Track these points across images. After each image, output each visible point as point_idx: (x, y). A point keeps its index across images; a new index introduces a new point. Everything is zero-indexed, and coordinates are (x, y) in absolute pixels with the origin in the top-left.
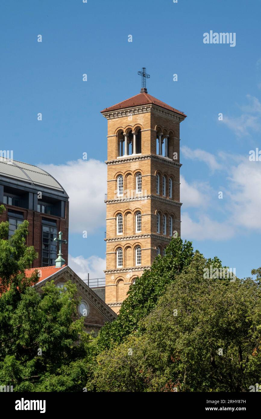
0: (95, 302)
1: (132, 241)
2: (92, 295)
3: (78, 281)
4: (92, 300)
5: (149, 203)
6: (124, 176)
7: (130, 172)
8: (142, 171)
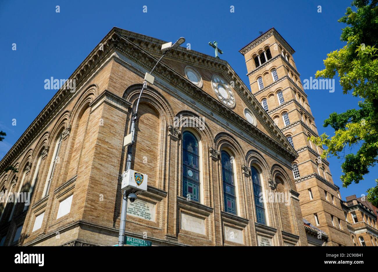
1: (278, 111)
5: (286, 81)
6: (262, 76)
7: (267, 71)
8: (275, 66)
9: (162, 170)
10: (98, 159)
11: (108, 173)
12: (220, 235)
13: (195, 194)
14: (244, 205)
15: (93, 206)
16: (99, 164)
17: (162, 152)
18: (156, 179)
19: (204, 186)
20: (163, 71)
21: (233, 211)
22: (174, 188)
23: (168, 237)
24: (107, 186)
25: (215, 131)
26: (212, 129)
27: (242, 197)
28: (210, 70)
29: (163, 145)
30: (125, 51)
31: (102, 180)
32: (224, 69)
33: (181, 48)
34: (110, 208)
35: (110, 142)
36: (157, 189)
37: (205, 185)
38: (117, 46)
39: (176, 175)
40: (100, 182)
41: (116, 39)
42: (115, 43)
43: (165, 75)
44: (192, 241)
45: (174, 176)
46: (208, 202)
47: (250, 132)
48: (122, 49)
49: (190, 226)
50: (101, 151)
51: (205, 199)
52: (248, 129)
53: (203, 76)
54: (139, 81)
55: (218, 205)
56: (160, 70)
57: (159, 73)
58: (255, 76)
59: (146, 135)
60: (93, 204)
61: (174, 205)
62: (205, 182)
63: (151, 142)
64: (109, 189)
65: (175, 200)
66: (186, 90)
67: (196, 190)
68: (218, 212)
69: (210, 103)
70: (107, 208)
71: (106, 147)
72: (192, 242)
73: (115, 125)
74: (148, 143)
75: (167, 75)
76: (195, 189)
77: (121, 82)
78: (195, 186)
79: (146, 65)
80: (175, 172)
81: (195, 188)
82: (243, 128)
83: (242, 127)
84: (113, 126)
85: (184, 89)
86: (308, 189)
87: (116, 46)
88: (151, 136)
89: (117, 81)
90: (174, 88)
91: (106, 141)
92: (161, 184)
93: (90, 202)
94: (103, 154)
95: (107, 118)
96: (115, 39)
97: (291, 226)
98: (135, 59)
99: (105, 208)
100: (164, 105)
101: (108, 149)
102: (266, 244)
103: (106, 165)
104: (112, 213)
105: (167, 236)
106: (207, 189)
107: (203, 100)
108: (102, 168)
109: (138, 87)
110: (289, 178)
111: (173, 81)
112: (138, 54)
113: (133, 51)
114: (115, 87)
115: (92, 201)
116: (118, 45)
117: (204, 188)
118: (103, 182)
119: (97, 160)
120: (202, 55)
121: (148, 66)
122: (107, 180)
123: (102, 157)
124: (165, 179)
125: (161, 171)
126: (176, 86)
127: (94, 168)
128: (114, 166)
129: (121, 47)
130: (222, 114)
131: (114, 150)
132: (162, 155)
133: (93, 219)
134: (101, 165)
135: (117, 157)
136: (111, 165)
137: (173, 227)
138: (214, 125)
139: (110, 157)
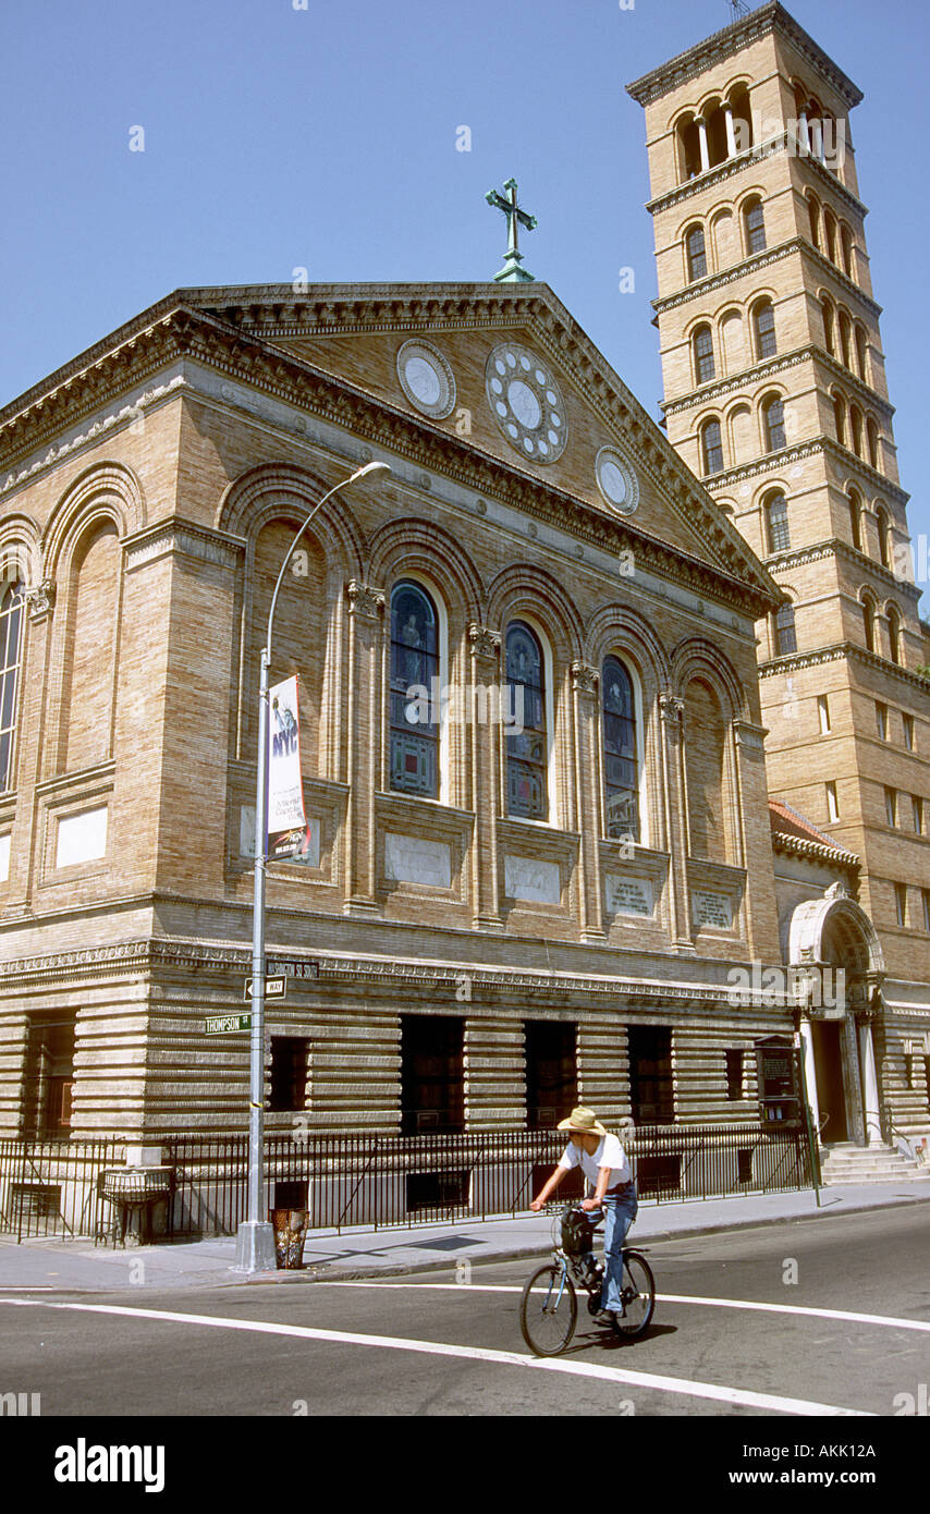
0: (660, 468)
1: (750, 386)
2: (644, 433)
3: (589, 356)
4: (648, 459)
5: (794, 262)
6: (706, 223)
7: (725, 205)
8: (761, 187)
9: (333, 723)
10: (175, 727)
11: (202, 759)
12: (492, 887)
13: (424, 774)
14: (569, 791)
15: (175, 851)
16: (178, 740)
17: (334, 668)
18: (317, 749)
19: (451, 747)
20: (329, 398)
21: (536, 811)
22: (367, 772)
23: (354, 906)
24: (203, 795)
25: (490, 565)
26: (482, 559)
27: (564, 766)
28: (485, 329)
29: (335, 647)
30: (212, 355)
31: (190, 780)
32: (533, 314)
33: (387, 289)
34: (213, 851)
35: (197, 672)
36: (322, 781)
37: (453, 745)
38: (188, 345)
39: (372, 734)
40: (185, 787)
41: (186, 329)
42: (182, 339)
43: (336, 410)
44: (415, 908)
45: (368, 736)
46: (460, 794)
47: (610, 541)
48: (203, 352)
49: (409, 867)
50: (180, 703)
51: (454, 786)
52: (602, 533)
53: (459, 364)
54: (260, 452)
55: (490, 802)
56: (321, 399)
57: (318, 406)
58: (677, 215)
59: (286, 623)
60: (175, 845)
61: (367, 818)
62: (453, 736)
63: (301, 642)
64: (207, 803)
65: (371, 805)
66: (400, 444)
67: (427, 760)
68: (489, 821)
69: (477, 472)
70: (207, 852)
71: (190, 688)
72: (414, 911)
73: (207, 618)
74: (293, 645)
75: (342, 409)
76: (423, 760)
77: (211, 473)
78: (423, 750)
79: (278, 387)
80: (368, 722)
81: (425, 755)
82: (585, 531)
83: (581, 529)
84: (201, 624)
85: (394, 441)
86: (819, 697)
87: (183, 345)
88: (300, 623)
89: (199, 471)
90: (363, 444)
91: (189, 670)
92: (333, 764)
93: (167, 843)
94: (185, 711)
95: (185, 603)
96: (182, 326)
97: (723, 837)
98: (244, 377)
99: (203, 851)
100: (336, 515)
101: (196, 692)
102: (632, 900)
103: (196, 739)
104: (219, 861)
105: (351, 903)
106: (460, 756)
107: (454, 464)
108: (186, 750)
109: (259, 477)
110: (737, 678)
111: (362, 422)
112: (253, 358)
113: (238, 353)
114: (195, 494)
115: (173, 839)
116: (192, 343)
117: (450, 755)
118: (193, 785)
119: (172, 731)
120: (456, 289)
121: (284, 389)
122: (201, 778)
123: (185, 720)
124: (343, 748)
125: (333, 727)
126: (368, 438)
127: (168, 753)
128: (215, 739)
129: (200, 347)
130: (516, 498)
131: (211, 694)
132: (334, 678)
133: (179, 882)
134: (184, 741)
135: (218, 711)
136: (209, 737)
137: (366, 877)
138: (487, 546)
139: (202, 715)
